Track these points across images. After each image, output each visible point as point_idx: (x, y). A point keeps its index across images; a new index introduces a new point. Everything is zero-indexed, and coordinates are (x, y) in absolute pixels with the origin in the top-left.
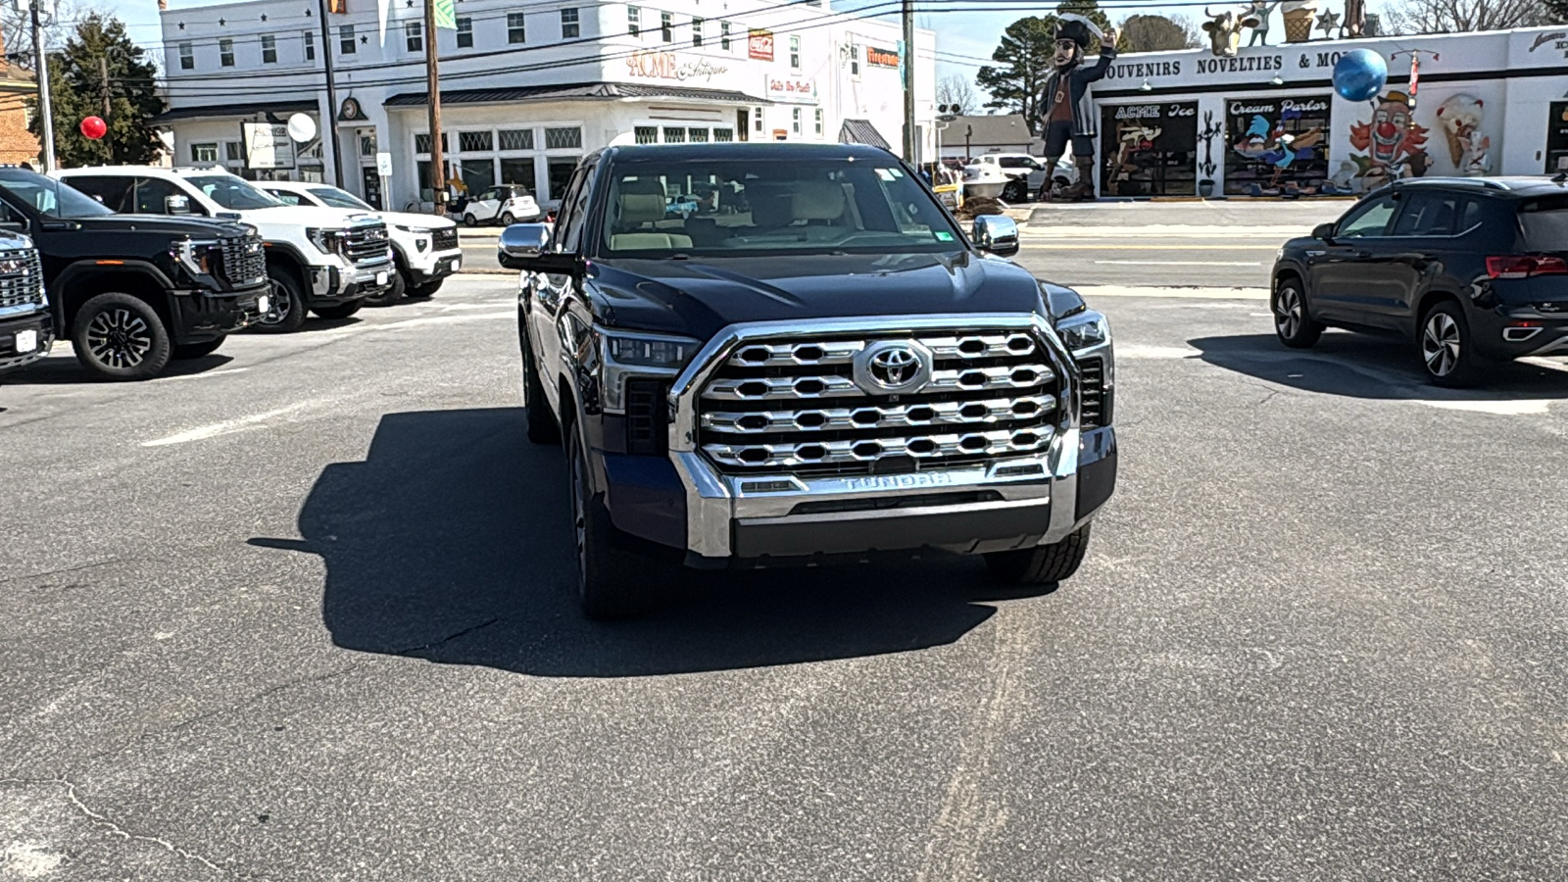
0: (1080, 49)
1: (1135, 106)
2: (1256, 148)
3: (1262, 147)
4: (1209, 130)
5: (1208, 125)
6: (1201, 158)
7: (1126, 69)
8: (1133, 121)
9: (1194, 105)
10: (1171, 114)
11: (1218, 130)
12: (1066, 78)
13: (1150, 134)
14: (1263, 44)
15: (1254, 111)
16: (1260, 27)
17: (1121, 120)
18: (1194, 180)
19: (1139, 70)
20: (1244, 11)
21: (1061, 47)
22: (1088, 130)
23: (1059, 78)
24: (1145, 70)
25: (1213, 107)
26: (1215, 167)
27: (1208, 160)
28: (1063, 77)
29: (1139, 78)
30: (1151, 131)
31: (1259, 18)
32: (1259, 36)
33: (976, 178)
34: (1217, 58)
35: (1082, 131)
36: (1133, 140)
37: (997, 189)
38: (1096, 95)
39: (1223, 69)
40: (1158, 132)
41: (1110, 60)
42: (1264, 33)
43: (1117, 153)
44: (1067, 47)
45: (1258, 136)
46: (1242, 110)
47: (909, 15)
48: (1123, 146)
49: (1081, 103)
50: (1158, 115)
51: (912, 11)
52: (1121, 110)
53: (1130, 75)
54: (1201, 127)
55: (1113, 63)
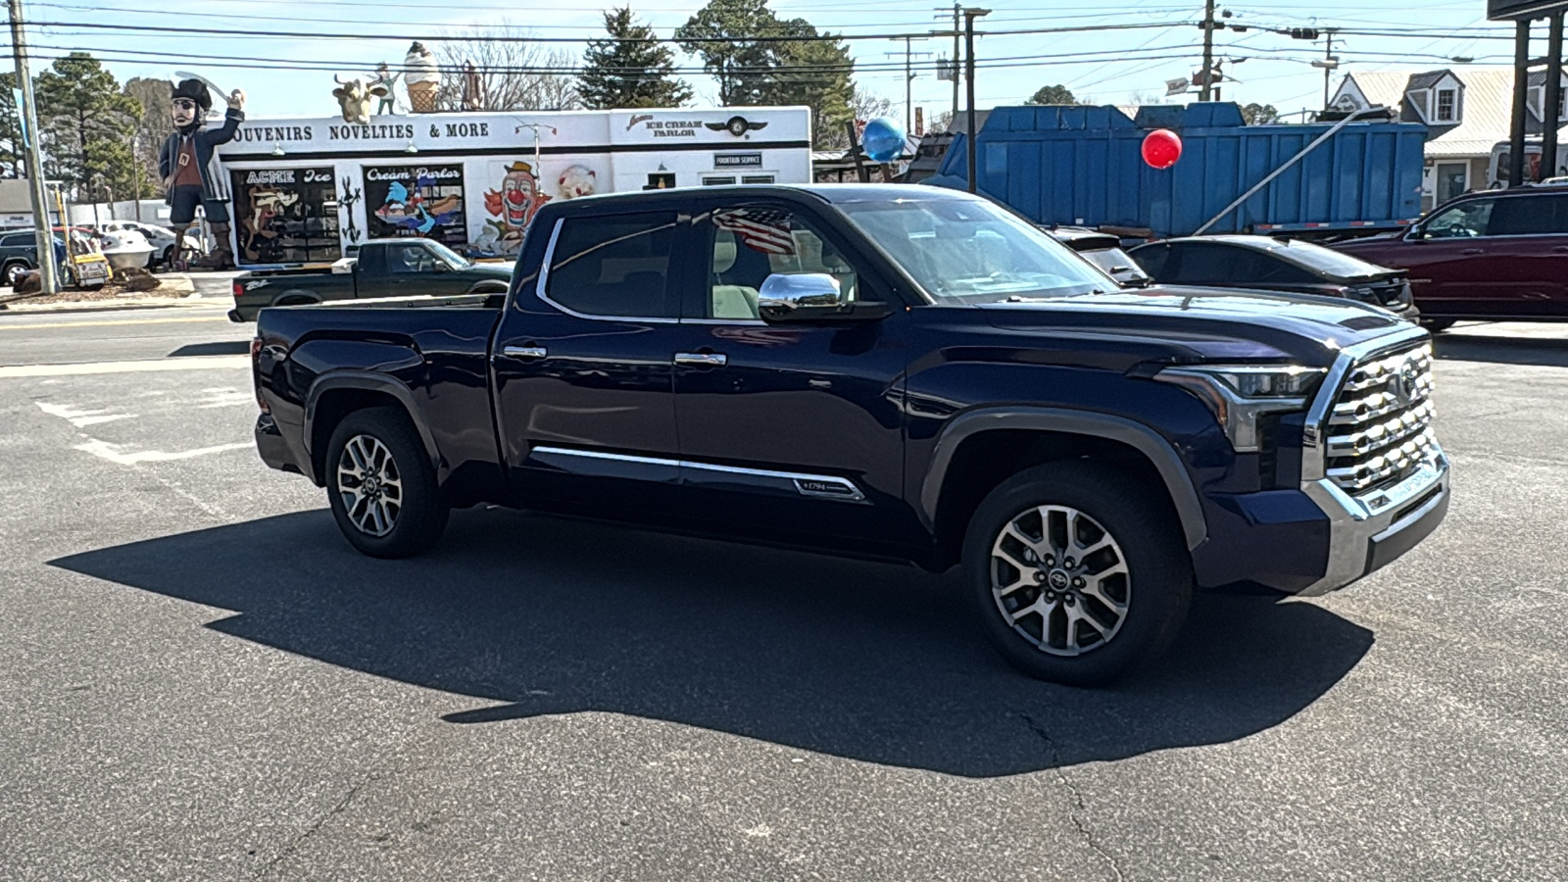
0: (201, 109)
1: (267, 171)
2: (398, 213)
3: (403, 213)
4: (348, 196)
5: (347, 191)
6: (344, 224)
7: (254, 133)
8: (267, 186)
9: (331, 171)
10: (307, 180)
11: (358, 196)
12: (189, 140)
13: (287, 200)
14: (391, 113)
15: (390, 177)
16: (388, 96)
17: (253, 185)
18: (339, 246)
19: (268, 134)
20: (370, 81)
21: (180, 106)
22: (222, 195)
23: (181, 139)
24: (274, 134)
25: (349, 173)
26: (359, 233)
27: (351, 226)
28: (185, 139)
29: (269, 143)
30: (288, 197)
31: (386, 87)
32: (386, 104)
34: (349, 125)
35: (215, 196)
36: (269, 205)
37: (142, 258)
38: (224, 158)
39: (356, 136)
40: (295, 197)
41: (238, 122)
42: (391, 102)
43: (253, 218)
44: (187, 107)
45: (397, 202)
46: (380, 177)
47: (23, 61)
48: (258, 212)
49: (210, 166)
50: (293, 180)
51: (26, 57)
52: (252, 175)
53: (259, 138)
54: (341, 193)
55: (241, 126)
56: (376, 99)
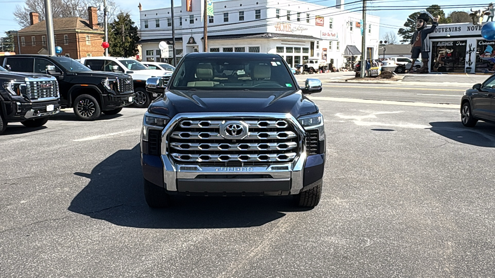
0: (425, 22)
1: (444, 42)
2: (488, 56)
3: (490, 56)
4: (470, 50)
5: (470, 49)
6: (467, 59)
7: (441, 29)
8: (443, 47)
9: (466, 42)
10: (457, 45)
11: (474, 50)
12: (420, 32)
13: (449, 51)
14: (492, 21)
15: (487, 44)
16: (491, 15)
17: (439, 46)
18: (464, 67)
19: (446, 30)
20: (485, 10)
21: (419, 22)
22: (427, 50)
23: (418, 32)
24: (448, 30)
25: (472, 43)
26: (472, 63)
27: (470, 60)
28: (419, 32)
29: (446, 33)
30: (450, 50)
31: (491, 12)
32: (490, 18)
33: (386, 65)
34: (474, 26)
35: (425, 50)
36: (443, 53)
37: (394, 68)
38: (430, 38)
39: (476, 30)
40: (452, 51)
41: (436, 26)
42: (492, 17)
43: (437, 57)
44: (421, 22)
45: (488, 53)
46: (483, 44)
47: (365, 11)
48: (439, 55)
49: (425, 40)
50: (452, 45)
51: (366, 10)
52: (439, 43)
53: (443, 31)
54: (468, 49)
55: (436, 27)
56: (486, 17)
